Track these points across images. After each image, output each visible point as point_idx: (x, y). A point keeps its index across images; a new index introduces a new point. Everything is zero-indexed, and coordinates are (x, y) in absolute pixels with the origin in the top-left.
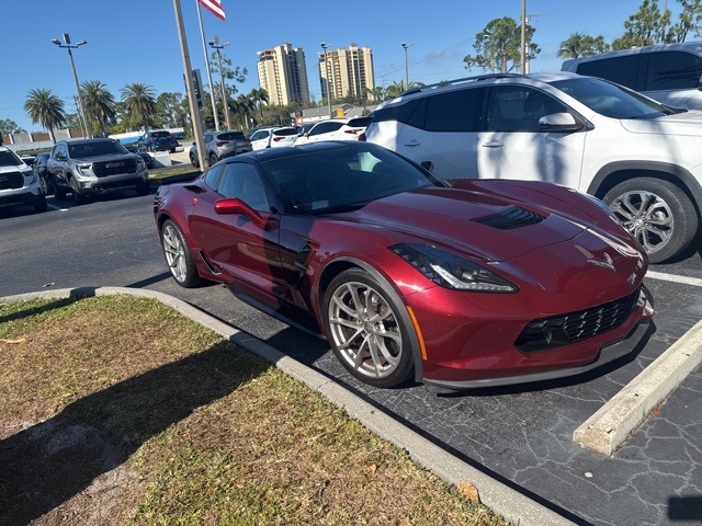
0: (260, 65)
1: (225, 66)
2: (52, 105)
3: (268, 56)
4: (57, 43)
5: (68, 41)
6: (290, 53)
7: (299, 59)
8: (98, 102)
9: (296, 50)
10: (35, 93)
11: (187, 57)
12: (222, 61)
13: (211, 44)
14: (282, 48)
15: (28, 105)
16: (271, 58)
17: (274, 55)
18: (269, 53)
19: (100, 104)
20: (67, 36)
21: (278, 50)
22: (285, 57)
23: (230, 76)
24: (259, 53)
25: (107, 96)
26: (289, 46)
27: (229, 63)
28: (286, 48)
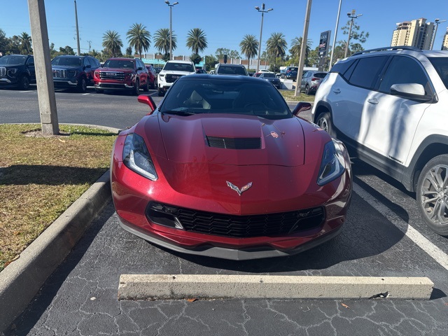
0: (395, 33)
1: (355, 30)
2: (253, 45)
3: (405, 26)
4: (258, 9)
5: (264, 8)
6: (422, 25)
7: (429, 30)
8: (277, 46)
9: (429, 24)
10: (247, 37)
11: (308, 21)
12: (353, 27)
13: (349, 15)
14: (418, 21)
15: (242, 43)
16: (406, 28)
17: (409, 26)
18: (406, 24)
19: (278, 47)
20: (264, 5)
21: (414, 23)
22: (417, 27)
23: (356, 37)
24: (398, 24)
25: (283, 43)
26: (424, 20)
27: (358, 28)
28: (420, 22)
